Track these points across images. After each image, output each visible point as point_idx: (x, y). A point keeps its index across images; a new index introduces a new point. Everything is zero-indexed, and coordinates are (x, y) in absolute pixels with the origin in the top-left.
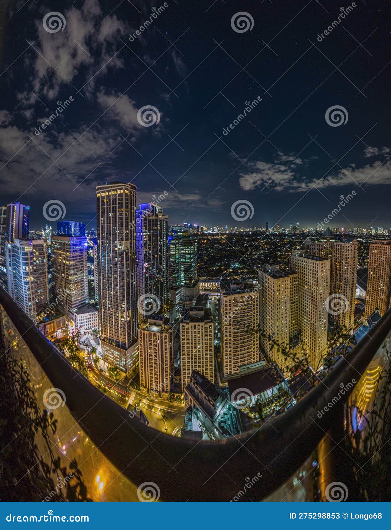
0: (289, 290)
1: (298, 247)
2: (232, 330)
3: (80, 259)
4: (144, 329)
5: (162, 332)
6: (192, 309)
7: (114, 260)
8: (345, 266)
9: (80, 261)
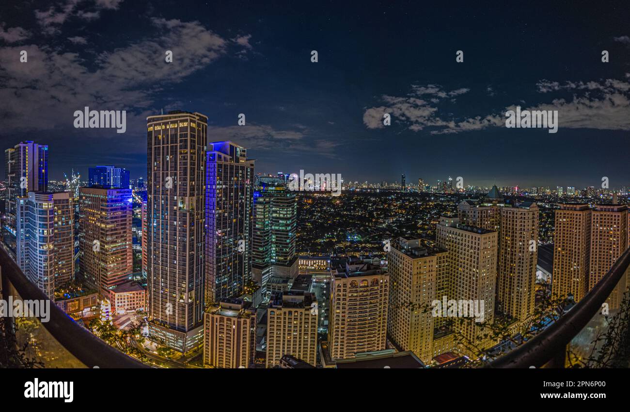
0: (434, 274)
1: (449, 214)
2: (346, 318)
3: (122, 221)
4: (213, 313)
5: (239, 317)
6: (286, 293)
7: (172, 224)
8: (520, 241)
9: (122, 225)
